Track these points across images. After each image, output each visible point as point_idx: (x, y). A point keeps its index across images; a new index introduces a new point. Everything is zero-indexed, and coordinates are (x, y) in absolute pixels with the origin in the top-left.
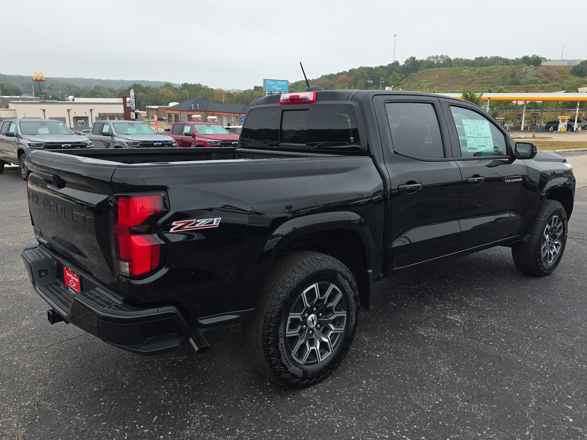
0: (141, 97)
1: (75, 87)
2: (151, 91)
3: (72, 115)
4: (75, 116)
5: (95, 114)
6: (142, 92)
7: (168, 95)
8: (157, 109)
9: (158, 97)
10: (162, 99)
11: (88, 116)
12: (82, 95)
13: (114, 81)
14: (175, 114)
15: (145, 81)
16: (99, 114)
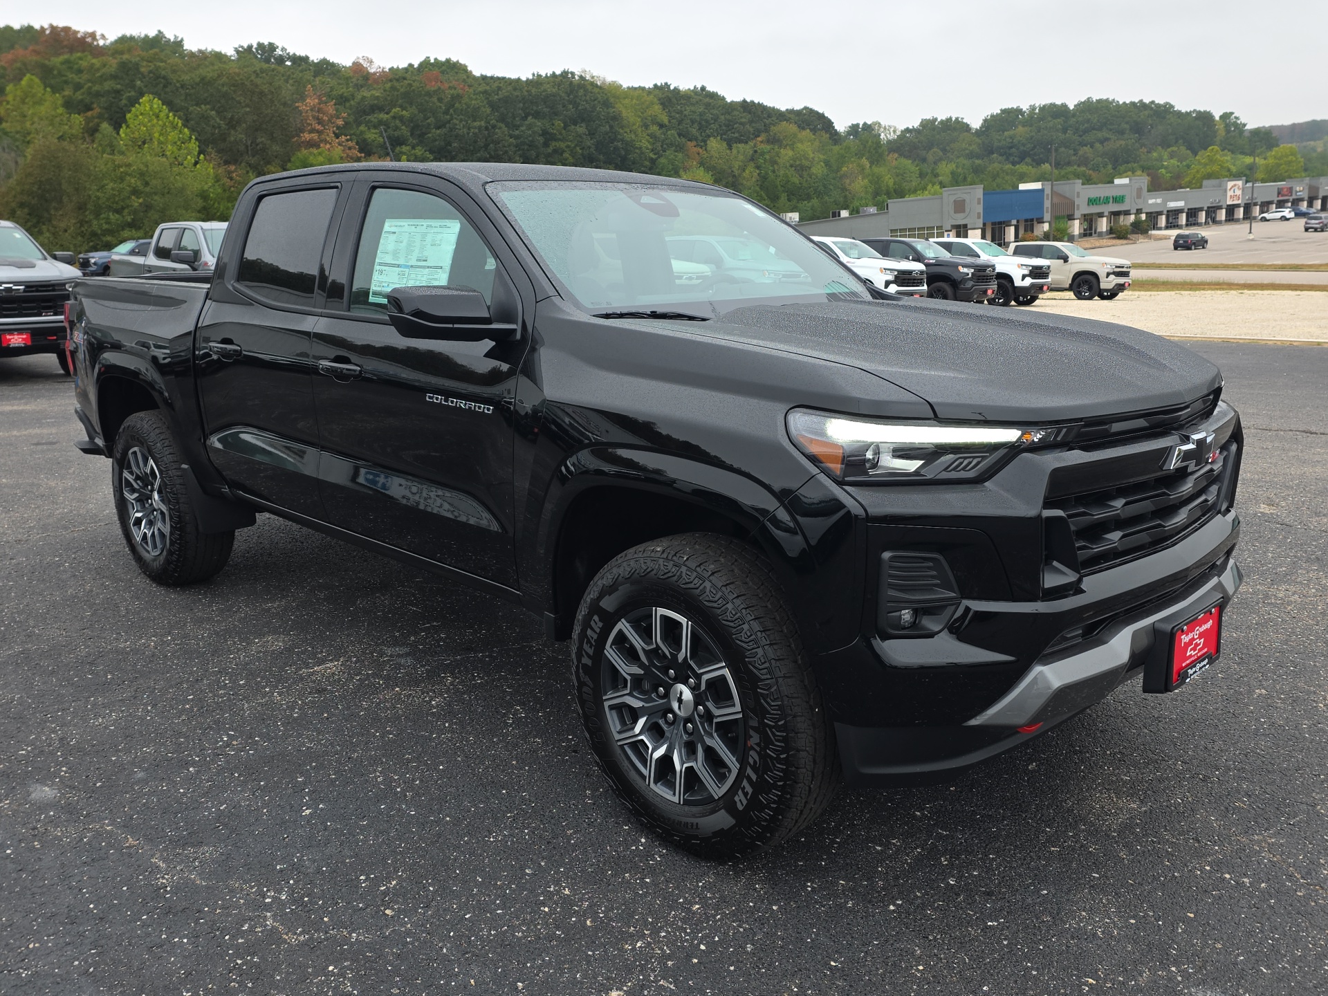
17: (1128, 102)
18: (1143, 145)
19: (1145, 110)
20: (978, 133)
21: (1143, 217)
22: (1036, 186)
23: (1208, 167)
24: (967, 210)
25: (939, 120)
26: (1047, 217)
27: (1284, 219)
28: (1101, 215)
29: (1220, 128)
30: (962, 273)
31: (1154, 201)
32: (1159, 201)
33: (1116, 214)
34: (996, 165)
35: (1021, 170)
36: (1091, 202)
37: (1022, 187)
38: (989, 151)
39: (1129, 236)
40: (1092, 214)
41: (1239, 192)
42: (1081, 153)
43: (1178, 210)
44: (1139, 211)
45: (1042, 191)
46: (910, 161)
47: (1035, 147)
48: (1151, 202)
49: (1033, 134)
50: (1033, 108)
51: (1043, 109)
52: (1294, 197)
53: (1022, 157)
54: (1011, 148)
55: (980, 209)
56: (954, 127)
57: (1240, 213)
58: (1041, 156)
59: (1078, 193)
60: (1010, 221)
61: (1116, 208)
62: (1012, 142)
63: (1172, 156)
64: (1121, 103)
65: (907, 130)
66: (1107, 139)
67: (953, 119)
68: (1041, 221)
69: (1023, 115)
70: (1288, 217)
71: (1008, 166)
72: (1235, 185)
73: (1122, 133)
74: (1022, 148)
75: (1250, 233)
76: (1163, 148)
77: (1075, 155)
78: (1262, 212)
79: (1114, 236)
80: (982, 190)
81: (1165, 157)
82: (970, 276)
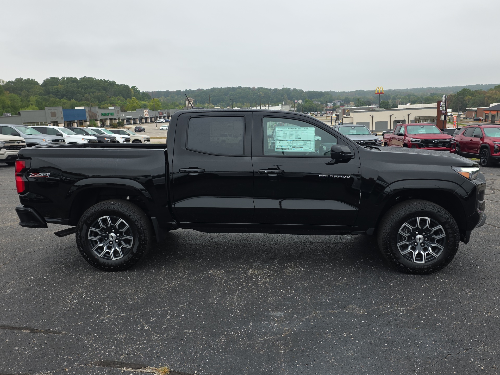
0: (468, 100)
1: (414, 95)
2: (479, 94)
3: (393, 119)
4: (395, 120)
5: (412, 118)
6: (470, 96)
7: (496, 96)
8: (476, 111)
9: (485, 99)
10: (489, 101)
11: (405, 119)
12: (417, 102)
13: (449, 88)
14: (492, 114)
15: (479, 85)
16: (415, 117)
17: (99, 79)
18: (108, 95)
19: (106, 83)
20: (42, 86)
21: (121, 120)
22: (82, 108)
23: (133, 104)
24: (57, 116)
25: (24, 79)
26: (88, 119)
27: (162, 122)
28: (106, 119)
29: (132, 91)
30: (106, 140)
31: (123, 115)
32: (124, 115)
33: (111, 119)
34: (52, 98)
35: (63, 101)
36: (103, 114)
37: (76, 108)
38: (48, 93)
39: (117, 127)
40: (103, 119)
41: (148, 113)
42: (85, 96)
43: (130, 119)
44: (119, 119)
45: (84, 110)
46: (16, 95)
47: (67, 93)
48: (122, 115)
49: (66, 88)
50: (63, 78)
51: (68, 79)
52: (163, 115)
53: (63, 96)
54: (57, 92)
55: (62, 116)
56: (31, 83)
57: (149, 120)
58: (70, 96)
59: (98, 111)
60: (75, 121)
61: (111, 117)
62: (57, 90)
63: (118, 100)
64: (97, 79)
65: (9, 82)
66: (94, 92)
67: (30, 79)
68: (86, 121)
69: (60, 80)
70: (163, 122)
71: (58, 99)
72: (146, 111)
73: (99, 90)
74: (62, 93)
75: (156, 127)
76: (114, 96)
77: (83, 97)
78: (155, 120)
79: (112, 127)
80: (62, 108)
81: (116, 100)
82: (109, 141)
